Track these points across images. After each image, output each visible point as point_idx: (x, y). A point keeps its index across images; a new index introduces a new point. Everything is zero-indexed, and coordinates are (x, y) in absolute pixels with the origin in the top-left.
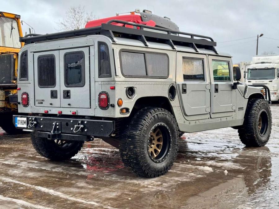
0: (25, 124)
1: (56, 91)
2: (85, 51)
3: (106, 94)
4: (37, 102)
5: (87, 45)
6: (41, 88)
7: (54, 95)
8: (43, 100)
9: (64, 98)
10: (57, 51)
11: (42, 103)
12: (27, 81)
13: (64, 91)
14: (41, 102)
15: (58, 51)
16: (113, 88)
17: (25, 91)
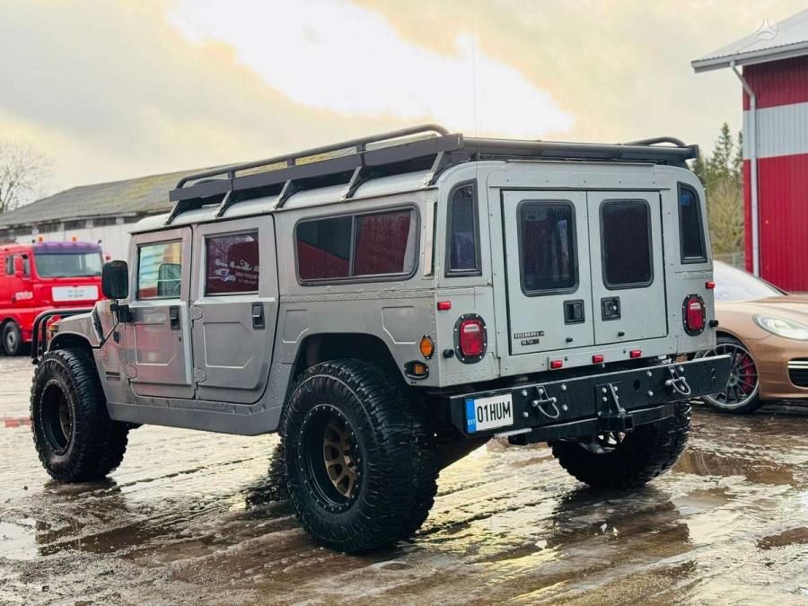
0: (507, 416)
1: (581, 303)
2: (652, 199)
3: (698, 299)
4: (520, 340)
5: (654, 187)
6: (530, 296)
7: (573, 313)
8: (540, 333)
9: (605, 317)
10: (582, 192)
11: (536, 342)
12: (478, 278)
13: (603, 302)
14: (534, 338)
15: (585, 193)
16: (710, 287)
17: (470, 311)
